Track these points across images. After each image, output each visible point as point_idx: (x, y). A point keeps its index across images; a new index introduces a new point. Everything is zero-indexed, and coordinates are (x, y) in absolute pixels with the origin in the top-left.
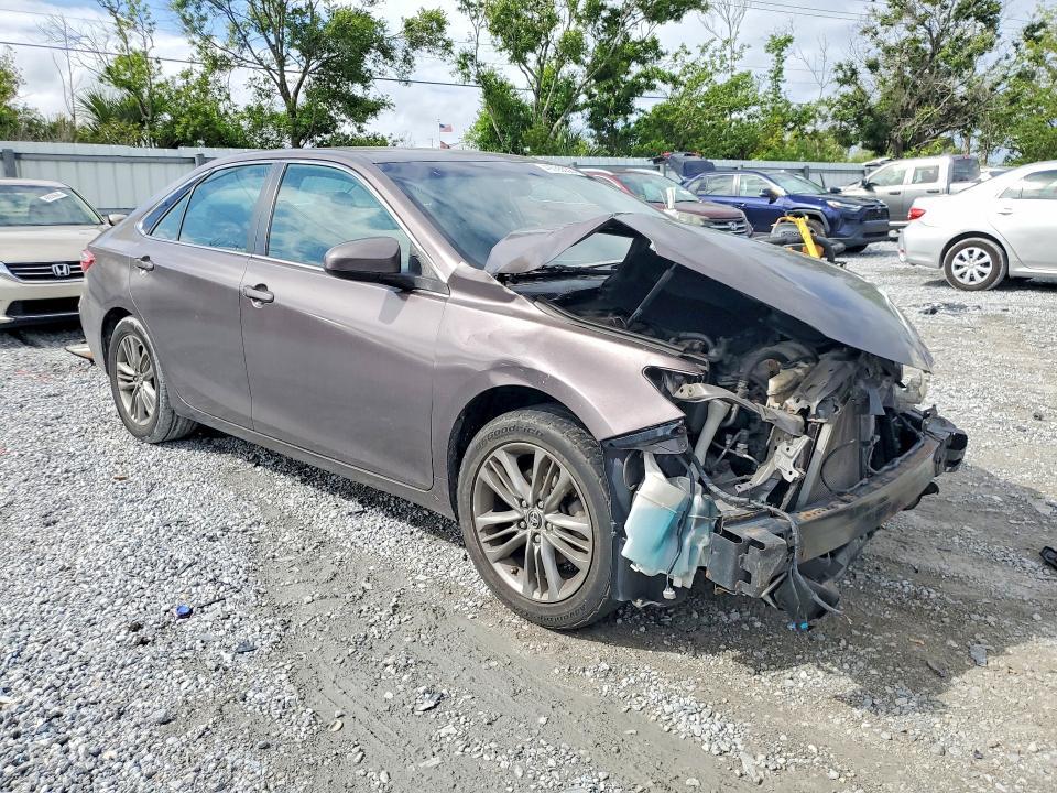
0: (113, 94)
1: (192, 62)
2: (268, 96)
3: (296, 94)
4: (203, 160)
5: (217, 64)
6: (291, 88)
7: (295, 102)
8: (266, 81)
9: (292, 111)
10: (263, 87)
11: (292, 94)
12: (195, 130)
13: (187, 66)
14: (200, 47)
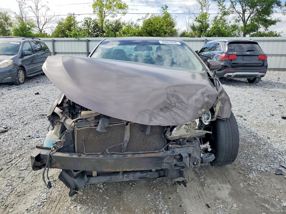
0: (197, 24)
1: (218, 14)
2: (239, 22)
3: (247, 20)
4: (207, 41)
5: (225, 14)
6: (246, 18)
7: (246, 23)
8: (239, 17)
9: (245, 26)
10: (237, 19)
11: (246, 21)
12: (214, 32)
13: (217, 15)
14: (221, 9)
